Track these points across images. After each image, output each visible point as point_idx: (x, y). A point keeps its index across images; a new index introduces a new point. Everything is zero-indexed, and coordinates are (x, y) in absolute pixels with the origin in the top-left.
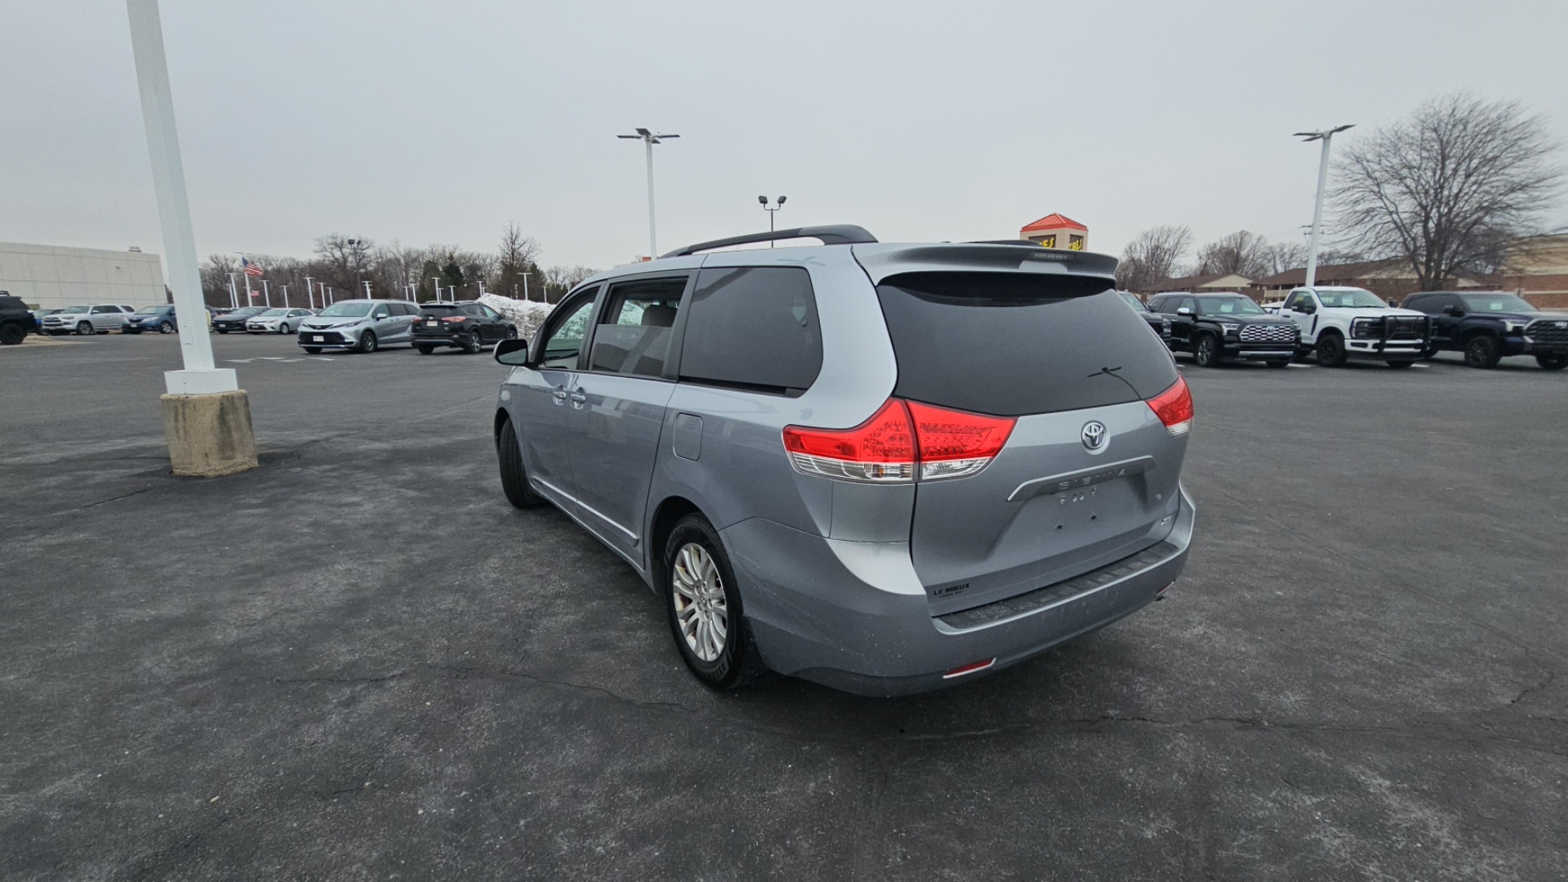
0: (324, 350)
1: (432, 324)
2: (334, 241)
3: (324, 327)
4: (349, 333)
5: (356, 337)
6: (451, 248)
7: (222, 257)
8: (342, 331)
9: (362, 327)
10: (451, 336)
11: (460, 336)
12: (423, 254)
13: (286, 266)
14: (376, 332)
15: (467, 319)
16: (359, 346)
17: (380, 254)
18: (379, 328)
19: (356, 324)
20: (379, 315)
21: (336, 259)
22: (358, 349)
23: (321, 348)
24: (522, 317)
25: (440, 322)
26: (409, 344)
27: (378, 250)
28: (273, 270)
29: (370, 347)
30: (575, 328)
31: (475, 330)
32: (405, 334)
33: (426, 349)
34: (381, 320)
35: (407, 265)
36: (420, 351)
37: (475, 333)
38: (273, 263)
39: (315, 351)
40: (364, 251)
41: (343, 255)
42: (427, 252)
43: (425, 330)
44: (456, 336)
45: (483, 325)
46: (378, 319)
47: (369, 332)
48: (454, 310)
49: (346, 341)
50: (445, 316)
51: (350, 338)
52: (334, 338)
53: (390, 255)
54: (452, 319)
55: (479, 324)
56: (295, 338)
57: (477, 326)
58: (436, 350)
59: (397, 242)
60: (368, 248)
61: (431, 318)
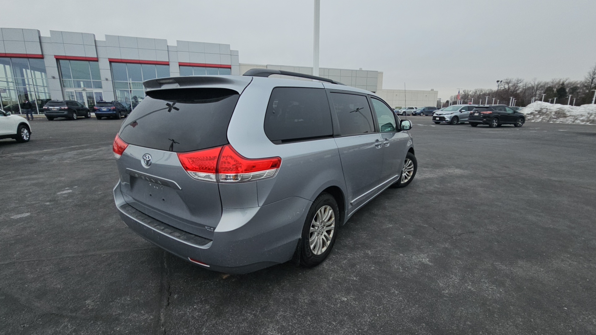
0: (441, 123)
1: (476, 114)
2: (507, 81)
3: (440, 115)
4: (447, 117)
5: (450, 119)
6: (565, 79)
7: (467, 90)
8: (445, 116)
9: (453, 115)
10: (483, 119)
11: (487, 120)
12: (547, 83)
13: (488, 92)
14: (459, 117)
15: (493, 113)
16: (450, 122)
17: (525, 85)
18: (460, 116)
19: (452, 114)
20: (463, 111)
21: (505, 88)
22: (451, 123)
23: (440, 122)
24: (551, 113)
25: (480, 113)
26: (468, 122)
27: (525, 84)
28: (483, 94)
29: (455, 123)
30: (582, 118)
31: (496, 117)
32: (467, 119)
33: (474, 125)
34: (463, 112)
35: (537, 89)
36: (471, 125)
37: (495, 119)
38: (483, 91)
39: (437, 123)
40: (518, 84)
41: (509, 87)
42: (550, 83)
43: (473, 117)
44: (485, 120)
45: (501, 115)
46: (462, 112)
47: (456, 117)
48: (488, 109)
49: (446, 120)
50: (482, 111)
51: (448, 119)
52: (442, 119)
53: (530, 85)
54: (485, 112)
55: (499, 115)
56: (432, 118)
57: (498, 116)
58: (478, 125)
59: (535, 79)
60: (520, 83)
61: (477, 112)
